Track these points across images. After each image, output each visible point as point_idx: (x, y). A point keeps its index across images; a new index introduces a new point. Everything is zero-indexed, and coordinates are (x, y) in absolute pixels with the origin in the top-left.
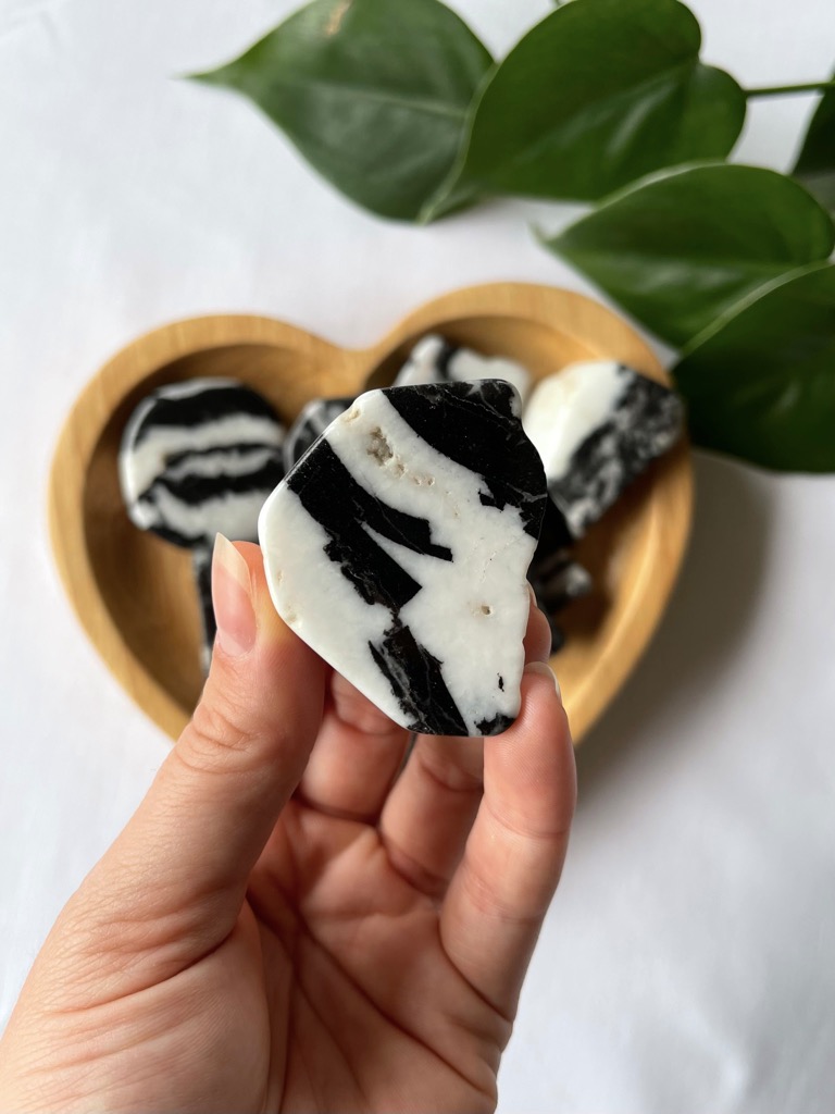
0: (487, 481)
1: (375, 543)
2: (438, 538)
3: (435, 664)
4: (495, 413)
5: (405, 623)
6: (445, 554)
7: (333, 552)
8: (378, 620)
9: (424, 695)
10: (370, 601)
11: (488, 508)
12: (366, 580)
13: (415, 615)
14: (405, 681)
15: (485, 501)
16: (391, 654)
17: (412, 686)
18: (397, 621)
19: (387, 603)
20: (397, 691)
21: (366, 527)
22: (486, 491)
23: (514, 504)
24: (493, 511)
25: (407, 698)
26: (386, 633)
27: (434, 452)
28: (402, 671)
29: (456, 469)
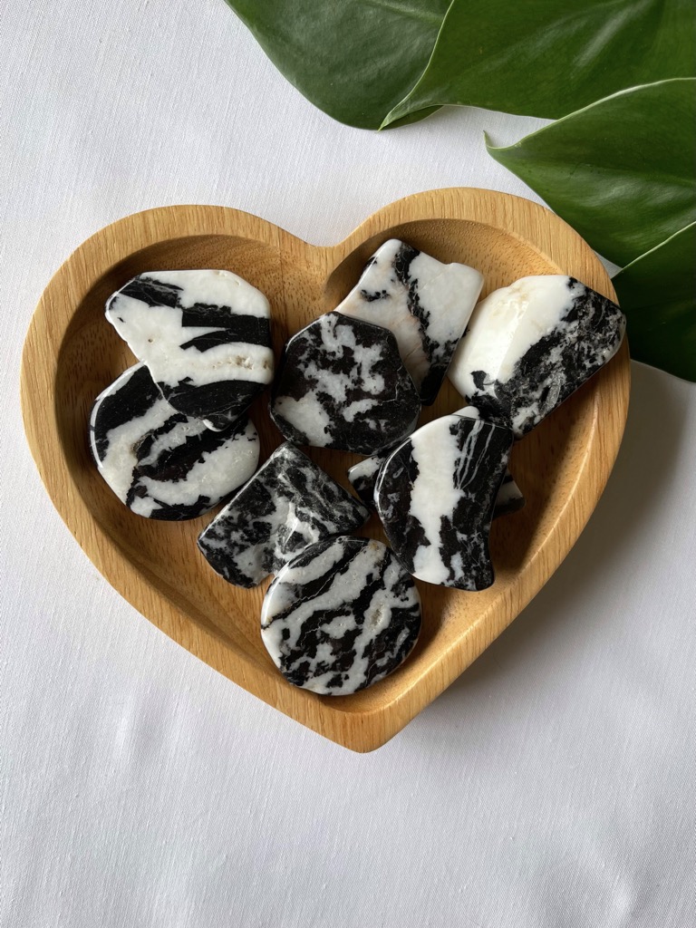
0: (193, 387)
1: (214, 326)
2: (193, 349)
3: (152, 304)
4: (214, 414)
5: (176, 308)
6: (185, 346)
7: (226, 309)
8: (187, 300)
9: (146, 290)
10: (197, 305)
11: (185, 377)
12: (205, 310)
13: (176, 315)
14: (158, 288)
15: (188, 379)
16: (171, 293)
17: (153, 289)
18: (180, 306)
19: (190, 310)
20: (157, 282)
21: (223, 329)
22: (190, 383)
23: (176, 388)
24: (181, 378)
25: (151, 283)
26: (180, 299)
27: (223, 379)
28: (162, 291)
29: (210, 381)
